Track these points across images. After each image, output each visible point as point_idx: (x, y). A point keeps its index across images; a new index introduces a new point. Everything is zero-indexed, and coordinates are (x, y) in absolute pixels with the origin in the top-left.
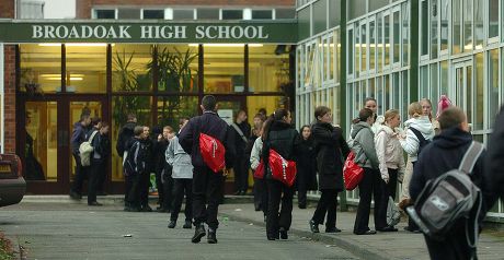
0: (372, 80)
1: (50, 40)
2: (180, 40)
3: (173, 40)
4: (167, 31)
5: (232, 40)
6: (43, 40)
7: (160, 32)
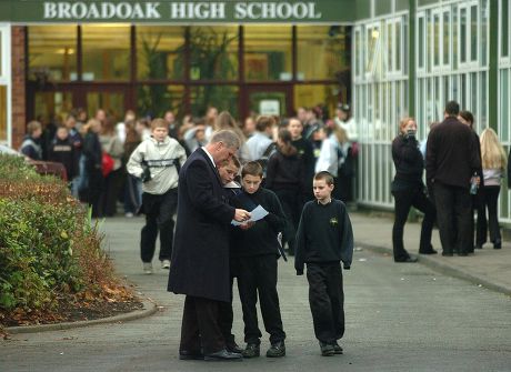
0: (446, 78)
1: (65, 20)
2: (217, 20)
3: (209, 20)
4: (202, 9)
5: (278, 20)
6: (56, 19)
7: (194, 10)
